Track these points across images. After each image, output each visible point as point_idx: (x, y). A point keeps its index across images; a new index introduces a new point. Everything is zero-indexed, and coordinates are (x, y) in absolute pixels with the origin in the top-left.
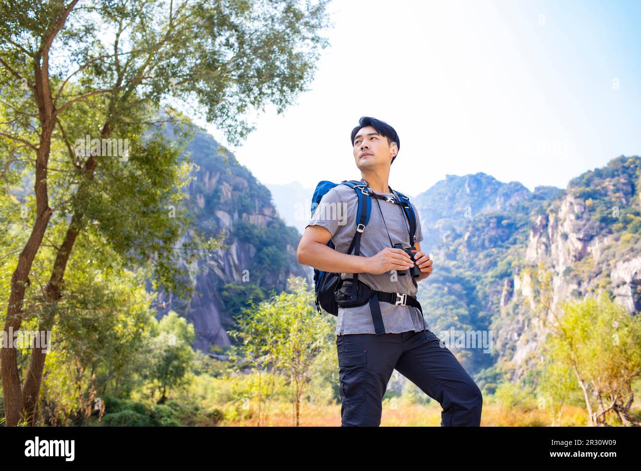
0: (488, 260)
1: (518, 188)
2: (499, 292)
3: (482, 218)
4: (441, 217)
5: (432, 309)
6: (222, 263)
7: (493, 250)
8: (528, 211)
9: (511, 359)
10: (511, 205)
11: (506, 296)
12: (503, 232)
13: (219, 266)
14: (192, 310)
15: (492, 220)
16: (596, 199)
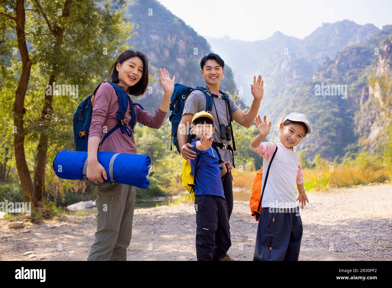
0: (352, 76)
1: (371, 27)
2: (359, 96)
3: (347, 49)
4: (320, 51)
5: (316, 109)
7: (355, 69)
8: (378, 42)
9: (367, 137)
10: (366, 40)
11: (363, 98)
12: (361, 57)
15: (354, 51)
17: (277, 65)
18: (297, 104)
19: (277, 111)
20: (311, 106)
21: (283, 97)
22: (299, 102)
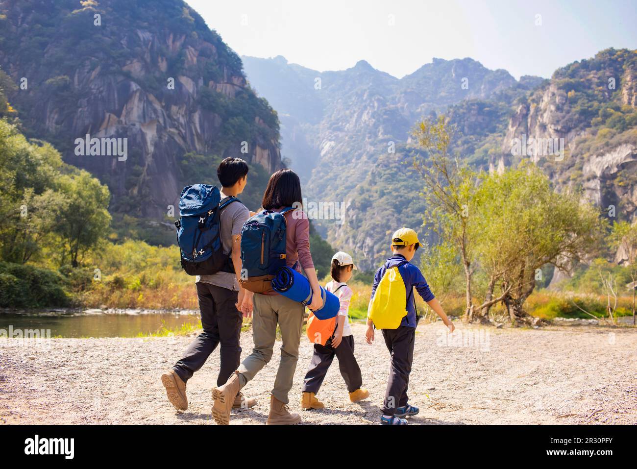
0: (466, 146)
1: (503, 75)
3: (464, 104)
4: (424, 101)
5: (405, 191)
6: (183, 131)
7: (472, 137)
8: (511, 100)
10: (495, 93)
12: (483, 119)
13: (180, 134)
14: (147, 178)
15: (473, 107)
16: (579, 91)
17: (355, 115)
18: (377, 178)
19: (346, 188)
20: (399, 186)
21: (358, 167)
22: (381, 177)
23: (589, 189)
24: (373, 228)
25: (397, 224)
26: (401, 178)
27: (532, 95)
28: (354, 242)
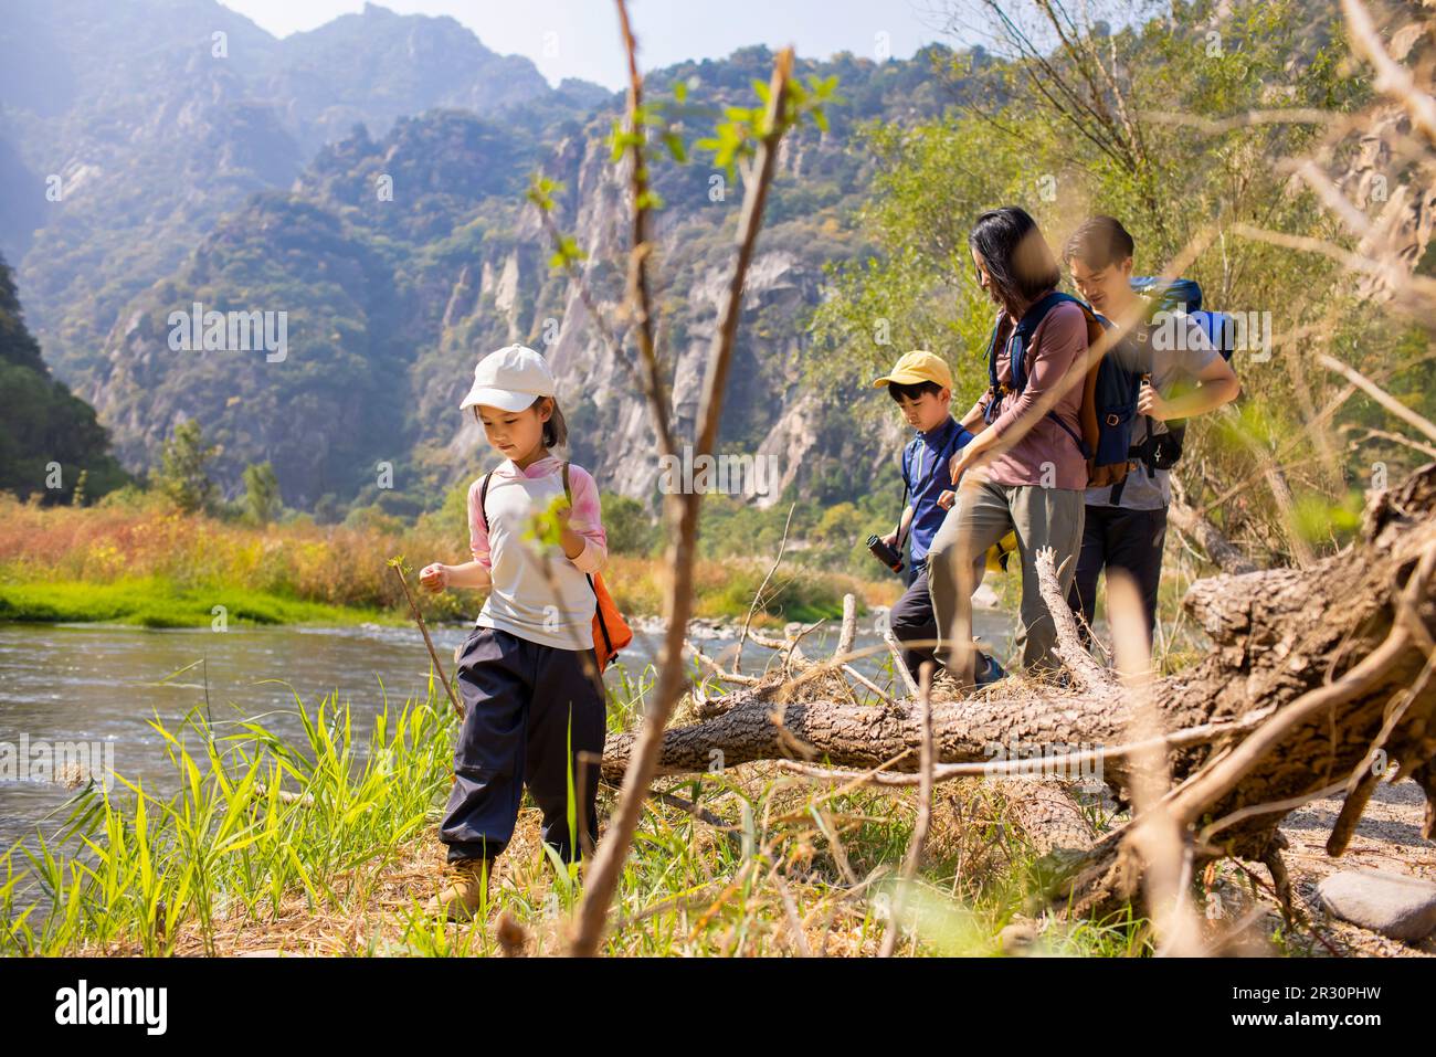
0: (432, 216)
1: (524, 69)
2: (447, 294)
3: (436, 117)
4: (338, 101)
7: (447, 196)
8: (541, 126)
9: (446, 443)
10: (502, 106)
11: (457, 304)
12: (477, 160)
15: (456, 129)
16: (693, 126)
17: (161, 108)
18: (212, 269)
19: (126, 285)
20: (267, 290)
21: (160, 236)
22: (222, 267)
23: (699, 338)
24: (195, 389)
25: (258, 382)
26: (274, 273)
27: (592, 118)
28: (142, 421)
